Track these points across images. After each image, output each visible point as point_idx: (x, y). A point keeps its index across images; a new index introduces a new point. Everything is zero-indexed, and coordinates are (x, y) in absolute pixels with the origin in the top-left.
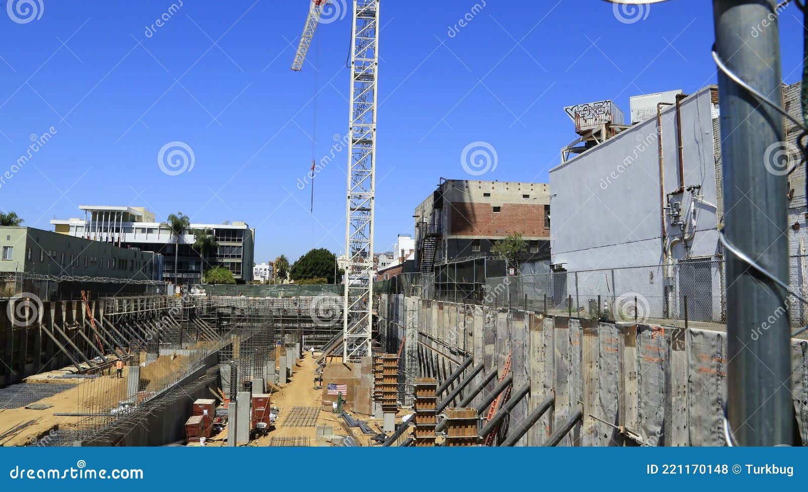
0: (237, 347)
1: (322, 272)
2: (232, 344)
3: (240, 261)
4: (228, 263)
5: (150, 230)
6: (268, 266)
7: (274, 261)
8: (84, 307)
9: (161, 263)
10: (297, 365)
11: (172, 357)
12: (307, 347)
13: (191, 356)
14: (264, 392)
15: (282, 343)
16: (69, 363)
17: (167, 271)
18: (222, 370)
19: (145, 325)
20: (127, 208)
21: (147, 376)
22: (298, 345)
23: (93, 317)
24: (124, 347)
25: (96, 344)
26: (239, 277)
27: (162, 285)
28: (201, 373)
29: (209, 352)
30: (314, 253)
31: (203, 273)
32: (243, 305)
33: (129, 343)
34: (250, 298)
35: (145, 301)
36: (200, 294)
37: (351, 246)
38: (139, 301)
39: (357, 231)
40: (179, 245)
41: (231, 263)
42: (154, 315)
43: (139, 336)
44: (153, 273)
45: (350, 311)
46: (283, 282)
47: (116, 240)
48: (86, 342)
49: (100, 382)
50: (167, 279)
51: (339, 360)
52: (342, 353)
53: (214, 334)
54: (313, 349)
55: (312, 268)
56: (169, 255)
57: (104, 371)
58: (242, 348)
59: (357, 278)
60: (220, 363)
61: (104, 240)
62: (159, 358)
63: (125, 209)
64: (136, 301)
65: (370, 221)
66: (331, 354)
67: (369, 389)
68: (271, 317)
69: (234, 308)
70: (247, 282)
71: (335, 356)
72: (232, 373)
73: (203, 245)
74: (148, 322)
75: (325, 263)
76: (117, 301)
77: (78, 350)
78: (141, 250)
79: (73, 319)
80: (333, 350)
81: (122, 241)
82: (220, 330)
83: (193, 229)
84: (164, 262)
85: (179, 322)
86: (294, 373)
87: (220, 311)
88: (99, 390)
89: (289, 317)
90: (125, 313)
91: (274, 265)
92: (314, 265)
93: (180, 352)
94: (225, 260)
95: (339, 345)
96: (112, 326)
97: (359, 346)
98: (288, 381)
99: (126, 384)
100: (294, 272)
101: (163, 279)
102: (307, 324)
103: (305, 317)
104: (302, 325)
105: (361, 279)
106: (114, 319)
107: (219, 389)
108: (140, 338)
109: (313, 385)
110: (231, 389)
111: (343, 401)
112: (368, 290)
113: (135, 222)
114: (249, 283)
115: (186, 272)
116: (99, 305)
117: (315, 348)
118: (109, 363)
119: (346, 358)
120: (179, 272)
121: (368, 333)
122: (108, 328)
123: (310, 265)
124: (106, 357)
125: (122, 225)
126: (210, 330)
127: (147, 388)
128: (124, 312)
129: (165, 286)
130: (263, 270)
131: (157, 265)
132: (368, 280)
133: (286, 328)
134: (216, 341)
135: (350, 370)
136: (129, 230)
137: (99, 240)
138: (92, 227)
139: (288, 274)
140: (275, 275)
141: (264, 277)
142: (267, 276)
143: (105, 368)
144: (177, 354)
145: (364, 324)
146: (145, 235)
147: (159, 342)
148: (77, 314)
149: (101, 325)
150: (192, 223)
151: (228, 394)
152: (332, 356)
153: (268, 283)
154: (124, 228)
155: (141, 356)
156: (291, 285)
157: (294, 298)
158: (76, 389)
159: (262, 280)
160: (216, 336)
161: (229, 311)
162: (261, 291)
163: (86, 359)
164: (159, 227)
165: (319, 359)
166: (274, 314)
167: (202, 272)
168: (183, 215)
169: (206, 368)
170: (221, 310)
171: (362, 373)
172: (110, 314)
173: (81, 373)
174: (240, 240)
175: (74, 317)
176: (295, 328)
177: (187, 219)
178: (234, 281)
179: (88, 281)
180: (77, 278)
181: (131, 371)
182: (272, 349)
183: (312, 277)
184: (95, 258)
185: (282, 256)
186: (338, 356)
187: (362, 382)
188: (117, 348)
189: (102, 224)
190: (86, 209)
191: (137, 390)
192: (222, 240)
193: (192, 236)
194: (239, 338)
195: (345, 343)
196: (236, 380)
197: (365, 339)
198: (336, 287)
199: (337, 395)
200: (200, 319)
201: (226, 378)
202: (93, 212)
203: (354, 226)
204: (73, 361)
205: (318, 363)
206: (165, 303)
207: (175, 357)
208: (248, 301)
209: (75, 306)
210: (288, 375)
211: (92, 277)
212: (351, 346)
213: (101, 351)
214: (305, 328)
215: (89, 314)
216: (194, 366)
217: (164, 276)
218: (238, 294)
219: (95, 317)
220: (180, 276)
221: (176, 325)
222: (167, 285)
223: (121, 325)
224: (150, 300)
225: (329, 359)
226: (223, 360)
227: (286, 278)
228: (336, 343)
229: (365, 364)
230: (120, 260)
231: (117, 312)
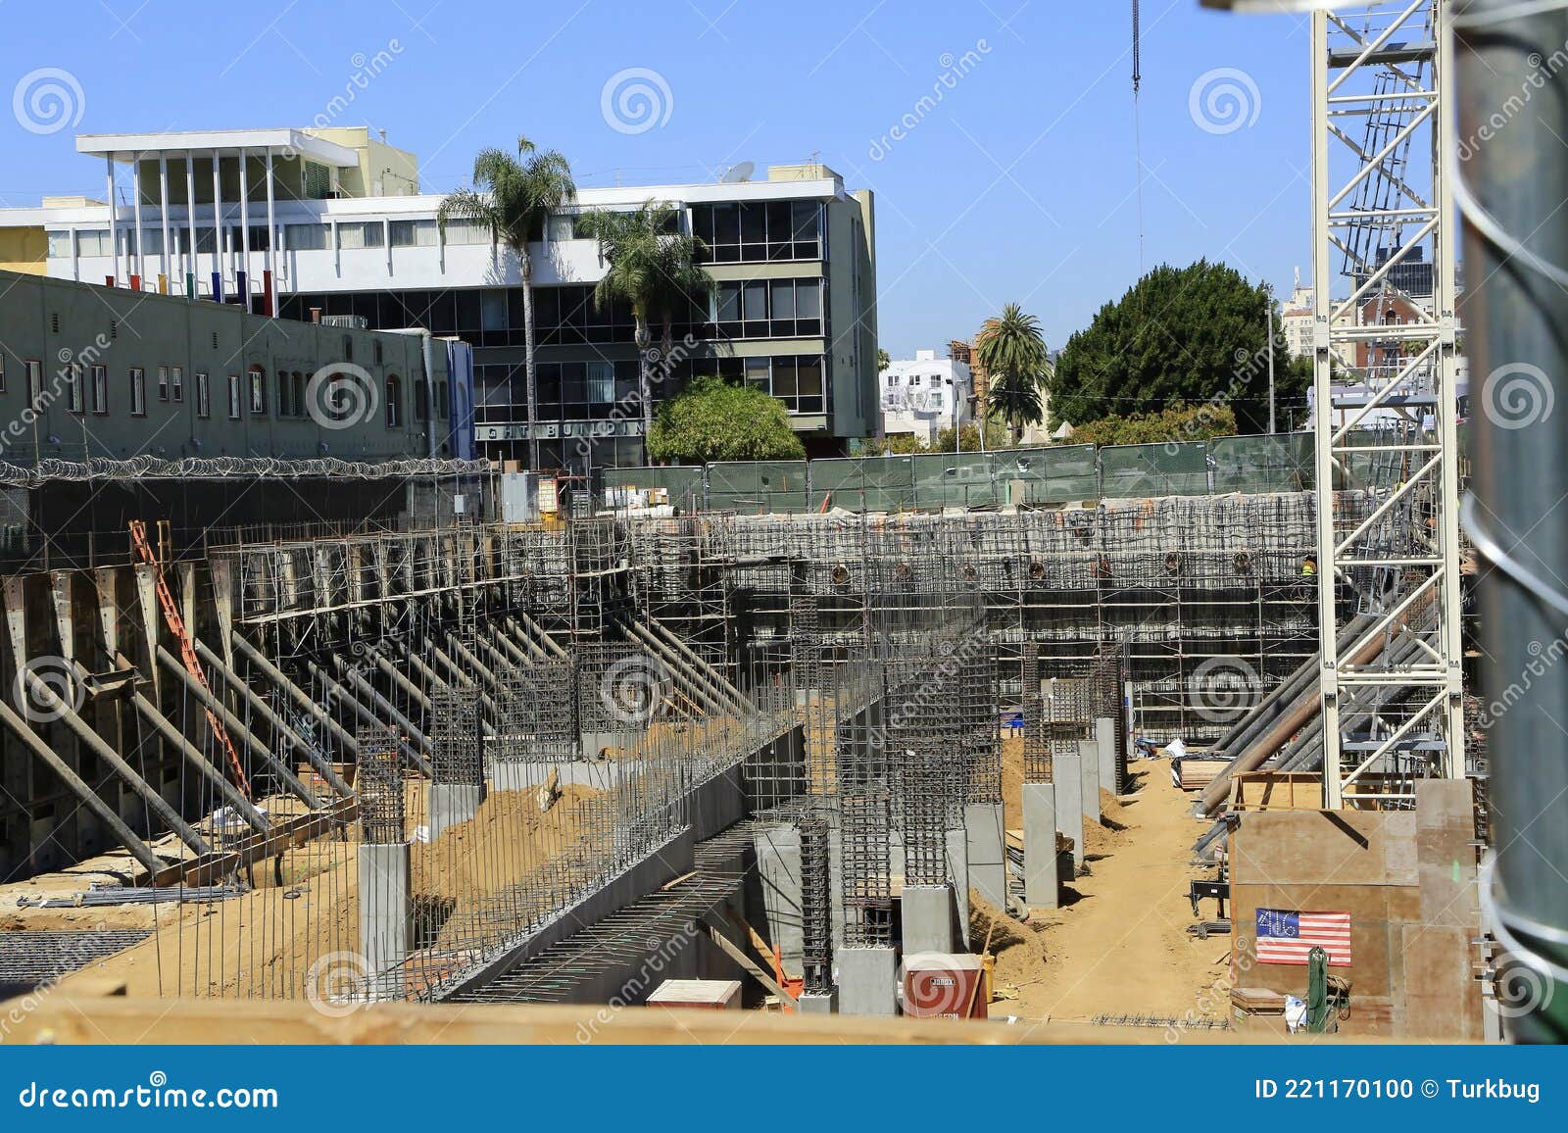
0: (822, 745)
1: (1203, 378)
2: (799, 729)
3: (814, 347)
4: (759, 362)
5: (402, 231)
6: (949, 361)
7: (971, 336)
8: (147, 590)
9: (461, 377)
10: (1106, 822)
11: (544, 797)
12: (1149, 735)
13: (627, 789)
14: (957, 947)
15: (1030, 720)
16: (103, 842)
17: (495, 415)
18: (763, 848)
19: (414, 658)
20: (287, 134)
21: (439, 885)
22: (1105, 727)
23: (189, 633)
24: (336, 758)
25: (215, 754)
26: (815, 422)
27: (474, 479)
28: (678, 858)
29: (703, 769)
30: (1160, 286)
31: (654, 415)
32: (843, 553)
33: (353, 742)
34: (874, 518)
35: (409, 554)
36: (647, 511)
37: (1338, 243)
38: (382, 553)
39: (1368, 167)
40: (538, 293)
41: (775, 359)
42: (449, 614)
43: (393, 711)
44: (432, 424)
45: (1349, 561)
46: (1020, 434)
47: (256, 287)
48: (171, 748)
49: (246, 917)
50: (495, 449)
51: (1307, 796)
52: (1319, 766)
53: (720, 688)
54: (1177, 748)
55: (1152, 359)
56: (495, 338)
57: (257, 867)
58: (846, 750)
59: (1375, 399)
60: (753, 818)
61: (205, 288)
62: (485, 804)
63: (274, 138)
64: (368, 557)
65: (1435, 113)
66: (1269, 767)
67: (1463, 940)
68: (972, 600)
69: (800, 568)
70: (853, 444)
71: (1284, 779)
72: (805, 860)
73: (644, 283)
74: (429, 644)
75: (1217, 331)
76: (287, 558)
77: (138, 781)
78: (371, 326)
79: (103, 647)
80: (1276, 749)
81: (282, 287)
82: (745, 668)
83: (591, 216)
84: (478, 374)
85: (562, 641)
86: (1092, 858)
87: (742, 584)
88: (246, 951)
89: (1056, 597)
90: (328, 609)
91: (975, 358)
92: (1163, 347)
93: (578, 776)
94: (744, 349)
95: (1305, 722)
96: (276, 672)
97: (1403, 729)
98: (1067, 897)
99: (352, 919)
100: (1068, 381)
101: (478, 449)
102: (1143, 627)
103: (1132, 596)
104: (1122, 633)
105: (1397, 403)
106: (276, 641)
107: (754, 935)
108: (400, 717)
109: (1185, 914)
110: (807, 931)
111: (1332, 990)
112: (1434, 453)
113: (331, 196)
114: (864, 448)
115: (577, 413)
116: (209, 580)
117: (1188, 742)
118: (279, 831)
119: (1339, 789)
120: (544, 414)
121: (1444, 664)
122: (262, 682)
123: (1145, 345)
124: (259, 809)
125: (276, 215)
126: (700, 671)
127: (441, 938)
128: (322, 604)
129: (488, 480)
130: (925, 384)
131: (446, 388)
132: (1433, 405)
133: (1043, 651)
134: (730, 719)
135: (1362, 841)
136: (306, 235)
137: (179, 290)
138: (144, 230)
139: (1044, 397)
140: (980, 404)
141: (932, 416)
142: (947, 409)
143: (260, 855)
144: (565, 782)
145: (1424, 618)
146: (380, 253)
147: (482, 733)
148: (121, 622)
149: (228, 667)
150: (587, 186)
151: (793, 955)
152: (1270, 779)
153: (949, 445)
154: (288, 227)
155: (408, 799)
156: (1065, 446)
157: (1074, 507)
158: (145, 951)
159: (922, 429)
160: (731, 696)
161: (782, 578)
162: (921, 484)
163: (176, 819)
164: (442, 211)
165: (1209, 796)
166: (987, 587)
167: (647, 410)
168: (541, 151)
169: (694, 840)
170: (744, 579)
171: (1421, 858)
172: (262, 620)
173: (157, 880)
174: (807, 252)
175: (111, 640)
176: (1089, 647)
177: (560, 170)
178: (793, 440)
179: (157, 477)
180: (104, 467)
181: (371, 869)
182: (982, 749)
183: (1157, 406)
184: (176, 373)
185: (1012, 314)
186: (1297, 779)
187: (1425, 905)
188: (304, 766)
189: (187, 218)
190: (110, 154)
191: (400, 947)
192: (727, 256)
193: (590, 248)
194: (831, 703)
195: (1332, 716)
196: (827, 890)
197: (1433, 691)
198: (1281, 447)
199: (1303, 964)
200: (654, 621)
201: (783, 882)
202: (142, 162)
203: (1348, 141)
204: (123, 829)
205: (1208, 812)
206: (497, 558)
207: (556, 795)
208: (862, 531)
209: (107, 591)
210: (1065, 866)
211: (172, 458)
212: (1363, 731)
213: (235, 781)
214: (1136, 648)
215: (171, 622)
216: (641, 833)
217: (483, 434)
218: (816, 502)
219: (199, 634)
220: (548, 431)
221: (550, 652)
222: (497, 478)
223: (312, 667)
224: (429, 550)
225: (1254, 791)
226: (768, 805)
227: (1034, 413)
228: (1290, 718)
229: (1434, 815)
230: (283, 375)
231: (289, 608)
